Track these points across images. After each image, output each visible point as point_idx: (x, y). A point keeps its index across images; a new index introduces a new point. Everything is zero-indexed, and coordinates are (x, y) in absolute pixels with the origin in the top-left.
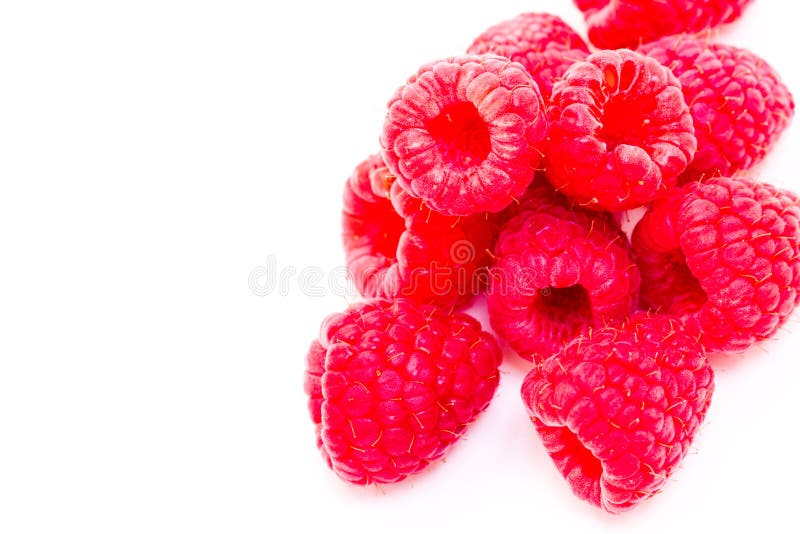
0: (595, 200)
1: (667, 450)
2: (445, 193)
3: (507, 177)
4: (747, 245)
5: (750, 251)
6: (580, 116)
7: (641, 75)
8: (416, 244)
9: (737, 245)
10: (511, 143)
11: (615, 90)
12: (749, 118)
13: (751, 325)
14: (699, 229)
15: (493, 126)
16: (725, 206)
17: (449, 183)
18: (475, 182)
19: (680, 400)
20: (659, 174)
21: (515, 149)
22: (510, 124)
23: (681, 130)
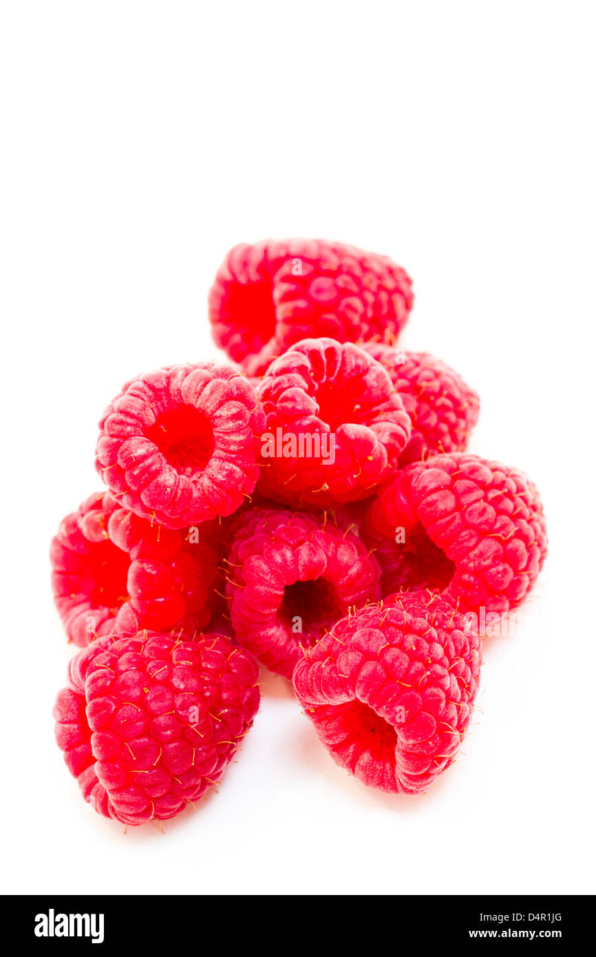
0: (326, 486)
1: (458, 708)
2: (179, 495)
3: (238, 469)
4: (486, 504)
5: (491, 510)
6: (298, 399)
7: (344, 359)
8: (148, 571)
9: (477, 505)
10: (237, 431)
11: (323, 377)
12: (448, 403)
13: (506, 586)
14: (434, 497)
15: (216, 417)
16: (455, 472)
17: (181, 486)
18: (206, 482)
19: (458, 659)
20: (384, 450)
21: (242, 438)
22: (234, 411)
23: (393, 409)
